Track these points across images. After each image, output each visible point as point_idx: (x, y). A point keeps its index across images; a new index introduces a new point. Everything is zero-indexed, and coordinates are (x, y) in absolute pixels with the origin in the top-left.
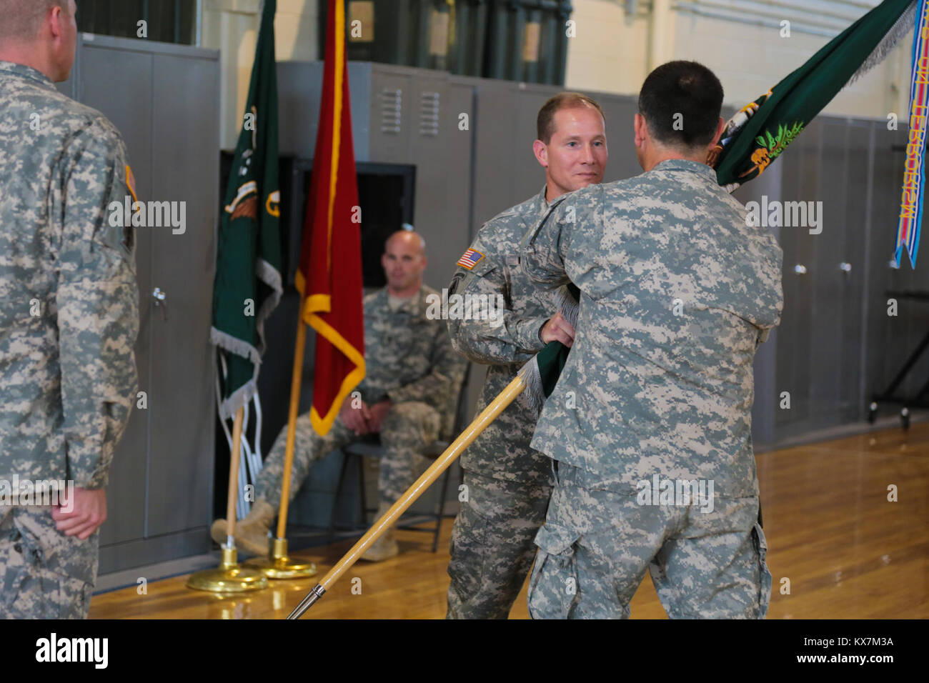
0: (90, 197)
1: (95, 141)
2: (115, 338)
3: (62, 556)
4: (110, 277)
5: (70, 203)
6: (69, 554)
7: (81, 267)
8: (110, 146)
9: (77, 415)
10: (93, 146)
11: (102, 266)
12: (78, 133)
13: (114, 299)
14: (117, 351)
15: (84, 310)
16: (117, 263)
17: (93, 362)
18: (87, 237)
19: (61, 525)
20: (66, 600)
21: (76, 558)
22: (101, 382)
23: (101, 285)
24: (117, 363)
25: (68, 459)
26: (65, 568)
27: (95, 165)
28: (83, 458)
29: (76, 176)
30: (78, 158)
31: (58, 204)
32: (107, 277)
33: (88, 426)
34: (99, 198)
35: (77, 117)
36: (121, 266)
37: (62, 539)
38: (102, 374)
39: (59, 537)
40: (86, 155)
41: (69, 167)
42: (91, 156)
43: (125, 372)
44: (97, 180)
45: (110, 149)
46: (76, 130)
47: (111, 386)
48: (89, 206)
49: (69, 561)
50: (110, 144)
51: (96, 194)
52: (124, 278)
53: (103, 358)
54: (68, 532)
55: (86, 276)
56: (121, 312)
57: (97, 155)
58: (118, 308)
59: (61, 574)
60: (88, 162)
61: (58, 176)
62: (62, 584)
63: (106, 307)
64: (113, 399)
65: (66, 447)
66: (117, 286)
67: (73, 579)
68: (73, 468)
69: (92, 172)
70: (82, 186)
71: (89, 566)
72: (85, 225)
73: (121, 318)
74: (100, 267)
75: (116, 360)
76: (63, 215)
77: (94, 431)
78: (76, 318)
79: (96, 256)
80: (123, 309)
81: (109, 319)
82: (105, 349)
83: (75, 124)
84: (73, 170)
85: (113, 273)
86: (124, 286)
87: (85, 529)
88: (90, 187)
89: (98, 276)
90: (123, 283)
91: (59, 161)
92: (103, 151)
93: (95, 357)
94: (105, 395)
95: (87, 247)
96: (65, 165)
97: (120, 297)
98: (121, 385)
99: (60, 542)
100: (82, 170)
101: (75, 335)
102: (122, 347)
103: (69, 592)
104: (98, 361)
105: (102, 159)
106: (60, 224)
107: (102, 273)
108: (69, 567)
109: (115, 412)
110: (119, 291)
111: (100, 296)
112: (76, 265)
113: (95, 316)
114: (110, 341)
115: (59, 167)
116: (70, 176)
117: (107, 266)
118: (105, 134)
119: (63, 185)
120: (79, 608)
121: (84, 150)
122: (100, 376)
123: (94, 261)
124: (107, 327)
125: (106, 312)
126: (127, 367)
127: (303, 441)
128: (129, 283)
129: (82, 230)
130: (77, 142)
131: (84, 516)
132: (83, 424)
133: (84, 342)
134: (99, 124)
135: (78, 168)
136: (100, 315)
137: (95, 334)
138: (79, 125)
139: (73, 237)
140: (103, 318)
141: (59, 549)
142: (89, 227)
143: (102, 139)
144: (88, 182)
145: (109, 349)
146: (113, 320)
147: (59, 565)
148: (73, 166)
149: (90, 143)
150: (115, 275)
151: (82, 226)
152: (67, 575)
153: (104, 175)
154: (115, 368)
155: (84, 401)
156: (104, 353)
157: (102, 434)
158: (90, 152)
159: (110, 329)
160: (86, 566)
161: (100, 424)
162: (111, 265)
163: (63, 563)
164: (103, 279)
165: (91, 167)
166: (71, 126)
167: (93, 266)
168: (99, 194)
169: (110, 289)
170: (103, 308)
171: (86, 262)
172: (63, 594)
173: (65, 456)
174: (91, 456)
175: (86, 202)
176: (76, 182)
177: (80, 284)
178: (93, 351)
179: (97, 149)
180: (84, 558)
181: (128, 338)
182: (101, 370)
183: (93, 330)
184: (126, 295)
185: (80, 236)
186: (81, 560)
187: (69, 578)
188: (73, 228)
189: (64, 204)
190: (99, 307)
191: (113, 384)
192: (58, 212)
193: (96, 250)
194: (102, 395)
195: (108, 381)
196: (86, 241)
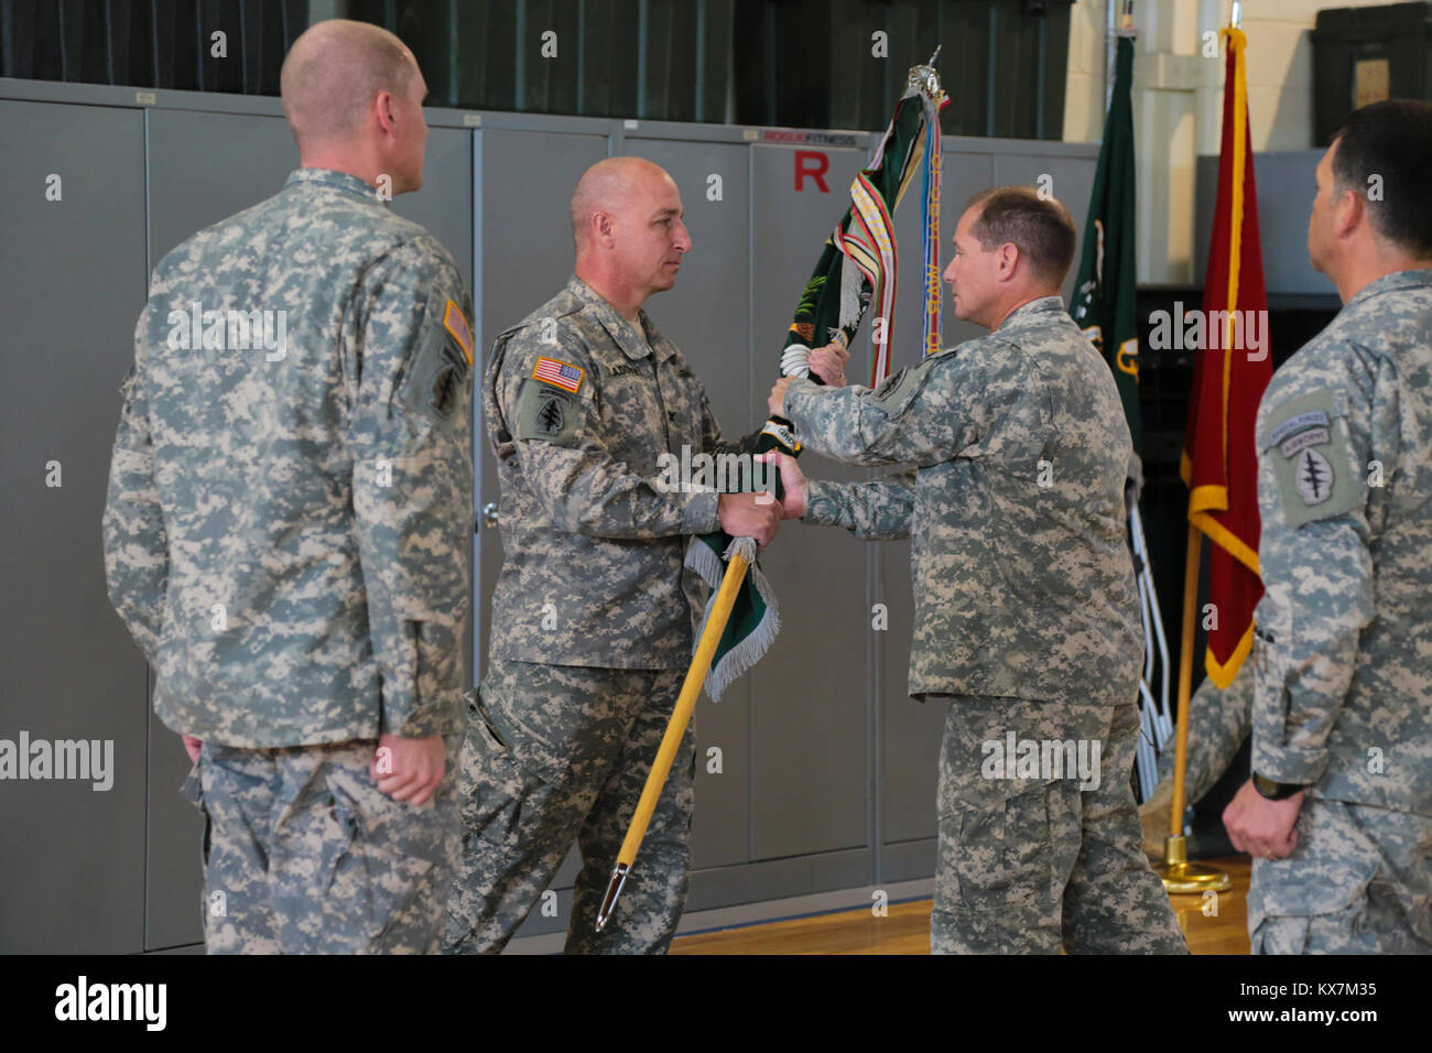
0: (389, 344)
1: (404, 269)
2: (424, 534)
3: (392, 827)
4: (413, 452)
5: (367, 353)
6: (402, 826)
7: (378, 438)
8: (424, 275)
9: (383, 637)
10: (399, 276)
11: (403, 438)
12: (380, 260)
13: (419, 481)
14: (428, 551)
15: (376, 496)
16: (425, 432)
17: (389, 567)
18: (384, 398)
19: (384, 785)
20: (400, 888)
21: (414, 831)
22: (401, 593)
23: (400, 462)
24: (429, 568)
25: (381, 698)
26: (399, 843)
27: (402, 302)
28: (396, 694)
29: (375, 317)
30: (378, 291)
31: (352, 356)
32: (408, 452)
33: (395, 652)
34: (400, 345)
35: (384, 238)
36: (430, 436)
37: (391, 804)
38: (401, 583)
39: (386, 803)
40: (389, 288)
41: (366, 305)
42: (396, 289)
43: (444, 580)
44: (401, 322)
45: (423, 278)
46: (379, 255)
47: (415, 599)
48: (387, 357)
49: (404, 834)
50: (426, 271)
51: (397, 340)
52: (438, 452)
53: (404, 562)
54: (396, 795)
55: (382, 451)
56: (432, 499)
57: (404, 288)
58: (426, 493)
59: (391, 851)
60: (391, 298)
61: (351, 318)
62: (394, 865)
63: (406, 492)
64: (419, 616)
65: (379, 681)
66: (426, 464)
67: (411, 859)
68: (387, 709)
69: (396, 311)
70: (383, 329)
71: (437, 842)
72: (381, 383)
73: (433, 506)
74: (399, 438)
75: (429, 564)
76: (360, 368)
77: (402, 661)
78: (367, 507)
79: (396, 423)
80: (435, 495)
81: (412, 508)
82: (408, 547)
83: (377, 247)
84: (372, 309)
85: (418, 446)
86: (437, 463)
87: (417, 791)
88: (391, 331)
89: (395, 449)
90: (436, 459)
91: (353, 297)
92: (413, 282)
93: (392, 560)
94: (408, 610)
95: (384, 412)
96: (362, 303)
97: (430, 477)
98: (437, 597)
99: (389, 809)
100: (384, 309)
101: (369, 530)
102: (436, 546)
103: (404, 875)
104: (395, 565)
105: (410, 292)
106: (355, 382)
107: (400, 446)
108: (403, 842)
109: (427, 633)
110: (429, 470)
111: (398, 478)
112: (372, 437)
113: (392, 504)
114: (415, 538)
115: (353, 306)
116: (368, 317)
117: (408, 437)
118: (420, 259)
119: (358, 329)
120: (427, 897)
121: (386, 281)
122: (398, 585)
123: (395, 429)
124: (409, 520)
125: (407, 498)
126: (446, 573)
127: (1230, 699)
128: (446, 460)
129: (378, 389)
130: (378, 271)
131: (408, 774)
132: (390, 650)
133: (378, 540)
134: (413, 246)
135: (378, 305)
136: (397, 503)
137: (390, 528)
138: (384, 248)
139: (367, 399)
140: (403, 507)
141: (387, 818)
142: (387, 385)
143: (414, 265)
144: (390, 325)
145: (415, 549)
146: (419, 509)
147: (388, 840)
148: (371, 303)
149: (396, 272)
150: (422, 448)
151: (377, 383)
152: (401, 853)
153: (410, 315)
154: (429, 574)
155: (387, 619)
156: (406, 554)
157: (411, 663)
158: (394, 283)
159: (414, 522)
160: (432, 842)
161: (406, 650)
162: (414, 436)
163: (395, 837)
164: (402, 454)
165: (395, 304)
166: (372, 251)
167: (392, 438)
168: (401, 339)
169: (414, 467)
170: (402, 493)
171: (384, 432)
172: (396, 878)
173: (377, 692)
174: (404, 693)
175: (383, 351)
176: (375, 324)
177: (371, 462)
178: (388, 551)
179: (404, 279)
180: (427, 832)
181: (445, 533)
182: (400, 577)
183: (388, 524)
184: (443, 475)
185: (375, 397)
186: (422, 833)
187: (405, 857)
188: (367, 386)
189: (360, 354)
190: (396, 492)
191: (419, 596)
192: (352, 366)
193: (396, 416)
194: (403, 611)
195: (410, 592)
196: (382, 404)
